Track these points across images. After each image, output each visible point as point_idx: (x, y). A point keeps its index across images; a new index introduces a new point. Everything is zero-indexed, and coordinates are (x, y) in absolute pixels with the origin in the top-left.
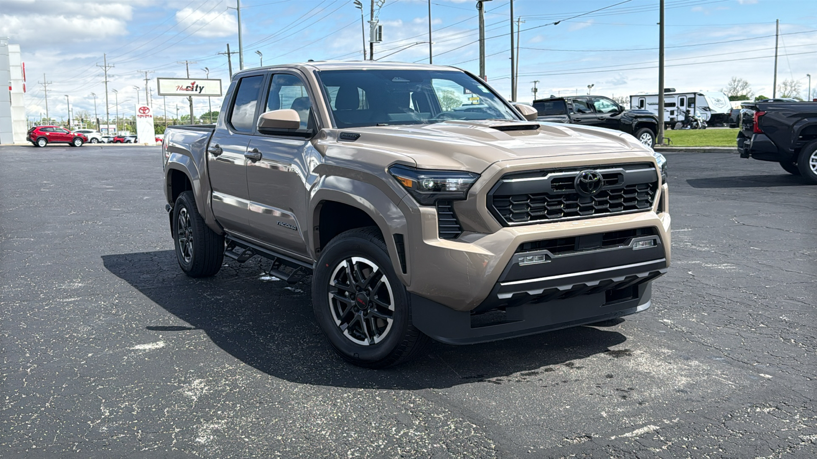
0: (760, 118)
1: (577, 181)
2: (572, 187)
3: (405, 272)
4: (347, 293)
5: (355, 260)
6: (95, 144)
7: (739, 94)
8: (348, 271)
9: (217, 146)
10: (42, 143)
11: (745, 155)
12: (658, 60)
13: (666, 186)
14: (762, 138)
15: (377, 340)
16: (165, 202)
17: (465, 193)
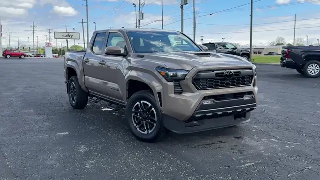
0: (289, 52)
1: (225, 74)
2: (223, 76)
3: (162, 106)
4: (139, 114)
5: (142, 102)
6: (29, 57)
7: (281, 43)
8: (140, 106)
9: (87, 59)
10: (9, 57)
11: (283, 66)
12: (250, 29)
13: (256, 77)
14: (290, 60)
15: (150, 132)
16: (65, 80)
17: (184, 78)
